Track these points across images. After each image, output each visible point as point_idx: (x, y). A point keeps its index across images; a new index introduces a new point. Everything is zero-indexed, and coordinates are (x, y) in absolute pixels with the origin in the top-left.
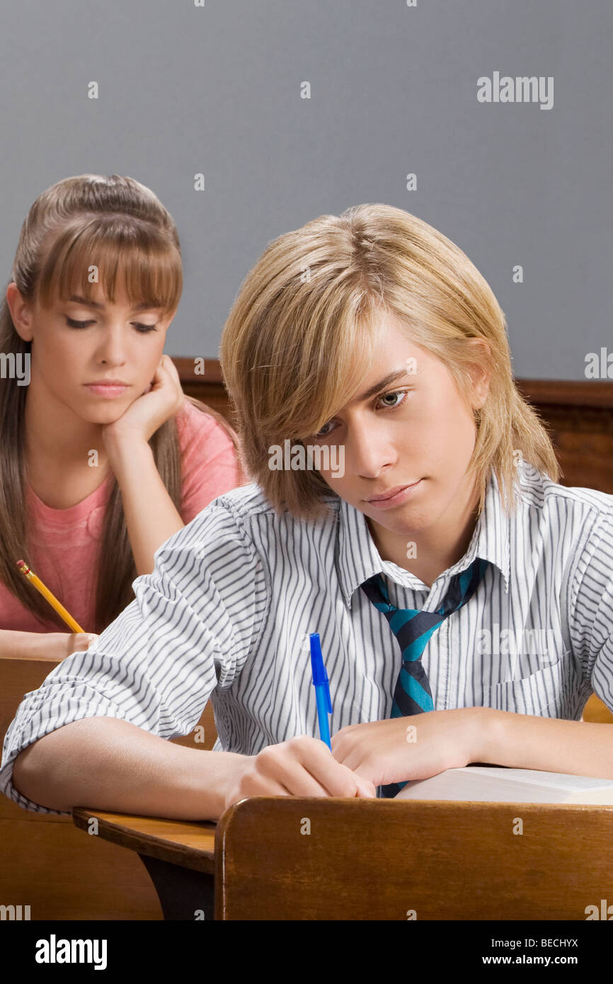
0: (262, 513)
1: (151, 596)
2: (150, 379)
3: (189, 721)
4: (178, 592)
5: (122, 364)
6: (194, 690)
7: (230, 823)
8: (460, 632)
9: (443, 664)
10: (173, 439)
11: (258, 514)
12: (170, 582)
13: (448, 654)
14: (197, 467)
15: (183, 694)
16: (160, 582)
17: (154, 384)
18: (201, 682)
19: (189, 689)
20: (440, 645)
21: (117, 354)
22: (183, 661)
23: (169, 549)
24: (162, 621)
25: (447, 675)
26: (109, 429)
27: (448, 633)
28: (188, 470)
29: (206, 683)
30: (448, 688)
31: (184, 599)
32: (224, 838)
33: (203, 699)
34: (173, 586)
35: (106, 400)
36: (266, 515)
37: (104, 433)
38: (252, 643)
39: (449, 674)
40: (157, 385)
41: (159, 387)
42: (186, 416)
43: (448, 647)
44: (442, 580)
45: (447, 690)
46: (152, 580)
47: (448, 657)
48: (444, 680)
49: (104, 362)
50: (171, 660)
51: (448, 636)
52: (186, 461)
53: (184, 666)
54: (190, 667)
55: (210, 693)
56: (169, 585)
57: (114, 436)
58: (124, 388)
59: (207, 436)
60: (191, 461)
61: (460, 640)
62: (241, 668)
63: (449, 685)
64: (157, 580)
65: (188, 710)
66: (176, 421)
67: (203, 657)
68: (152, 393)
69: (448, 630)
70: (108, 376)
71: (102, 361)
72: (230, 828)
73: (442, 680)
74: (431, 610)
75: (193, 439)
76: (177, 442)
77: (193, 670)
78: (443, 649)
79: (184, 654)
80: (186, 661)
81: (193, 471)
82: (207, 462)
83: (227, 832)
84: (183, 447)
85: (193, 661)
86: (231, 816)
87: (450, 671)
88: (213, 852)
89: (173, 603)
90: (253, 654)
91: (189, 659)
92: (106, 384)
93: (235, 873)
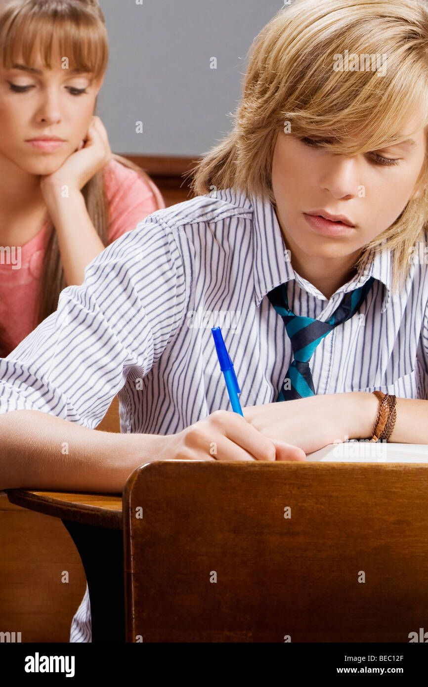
0: (188, 223)
1: (73, 306)
2: (82, 137)
3: (93, 418)
4: (97, 306)
5: (58, 122)
6: (100, 394)
7: (136, 484)
8: (343, 341)
9: (326, 367)
10: (101, 191)
11: (184, 225)
12: (91, 296)
13: (331, 358)
14: (121, 214)
15: (91, 398)
16: (84, 294)
17: (86, 142)
18: (108, 387)
19: (96, 394)
20: (325, 350)
21: (54, 114)
22: (94, 368)
23: (97, 264)
24: (82, 327)
25: (328, 377)
26: (47, 180)
27: (332, 340)
28: (113, 217)
29: (112, 388)
30: (328, 388)
31: (101, 314)
32: (130, 497)
33: (107, 402)
34: (93, 300)
35: (45, 154)
36: (191, 225)
37: (42, 185)
38: (171, 336)
39: (330, 376)
40: (89, 143)
41: (90, 145)
42: (111, 172)
43: (331, 353)
44: (338, 295)
45: (326, 389)
46: (78, 290)
47: (330, 361)
48: (325, 381)
49: (43, 120)
50: (83, 367)
51: (332, 343)
52: (112, 209)
53: (95, 372)
54: (100, 373)
55: (114, 397)
56: (90, 298)
57: (51, 186)
58: (60, 143)
59: (130, 188)
60: (115, 209)
61: (342, 348)
62: (159, 356)
63: (328, 385)
64: (82, 291)
65: (94, 410)
66: (103, 176)
67: (112, 365)
68: (86, 150)
69: (332, 338)
70: (47, 132)
71: (41, 120)
72: (135, 488)
73: (323, 380)
74: (323, 320)
75: (117, 191)
76: (105, 194)
77: (102, 377)
78: (327, 355)
79: (96, 362)
80: (97, 368)
81: (117, 218)
82: (130, 209)
83: (133, 492)
84: (109, 196)
85: (103, 369)
86: (136, 478)
87: (330, 373)
88: (121, 511)
89: (92, 314)
90: (172, 344)
91: (100, 367)
92: (46, 139)
93: (140, 527)
